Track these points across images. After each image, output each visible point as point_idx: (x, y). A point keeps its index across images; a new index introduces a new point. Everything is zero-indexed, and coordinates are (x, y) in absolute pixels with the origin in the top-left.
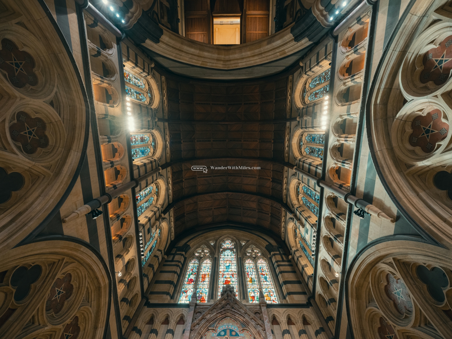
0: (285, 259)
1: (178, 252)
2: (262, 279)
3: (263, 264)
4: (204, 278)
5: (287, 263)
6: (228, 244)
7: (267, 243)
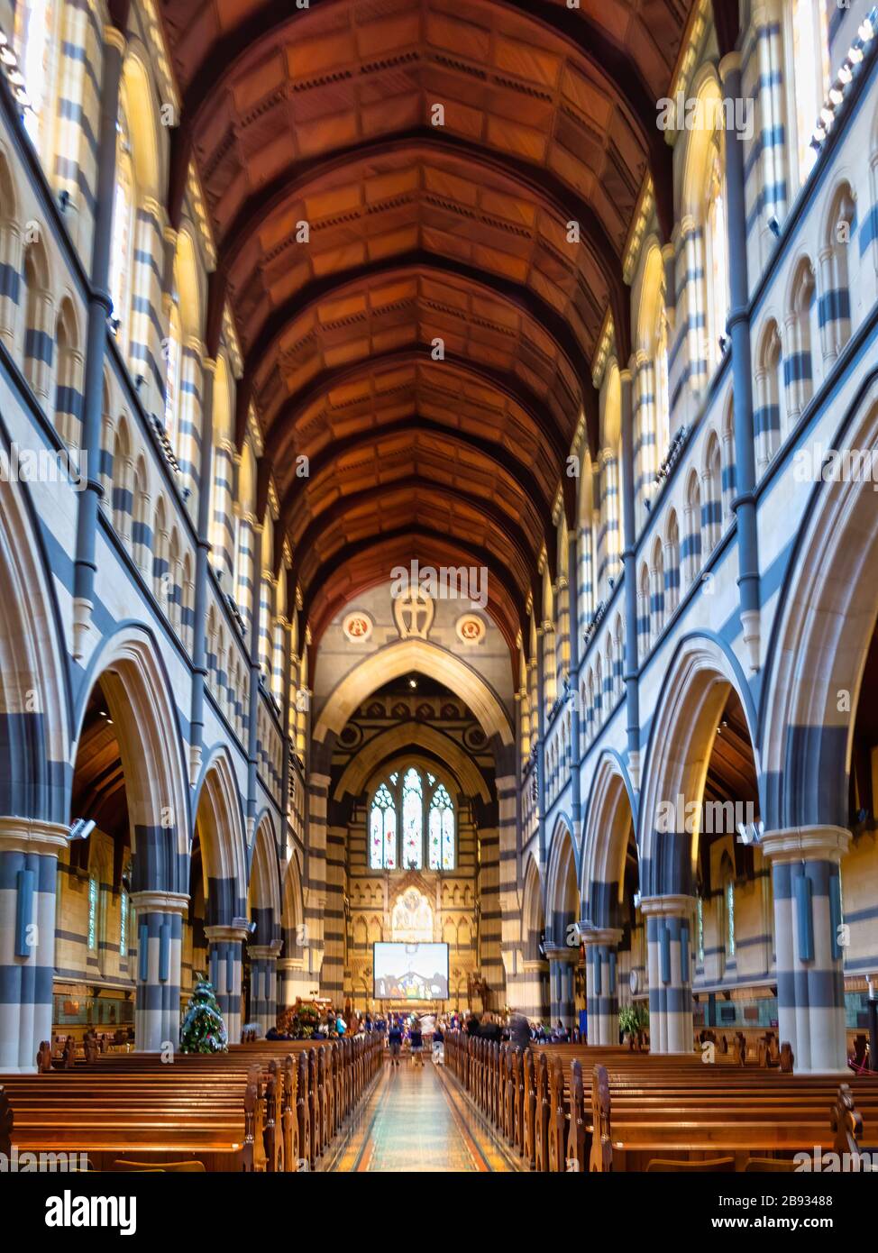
0: (472, 821)
1: (358, 808)
2: (445, 840)
3: (449, 816)
4: (389, 835)
5: (470, 827)
6: (413, 779)
7: (459, 790)
